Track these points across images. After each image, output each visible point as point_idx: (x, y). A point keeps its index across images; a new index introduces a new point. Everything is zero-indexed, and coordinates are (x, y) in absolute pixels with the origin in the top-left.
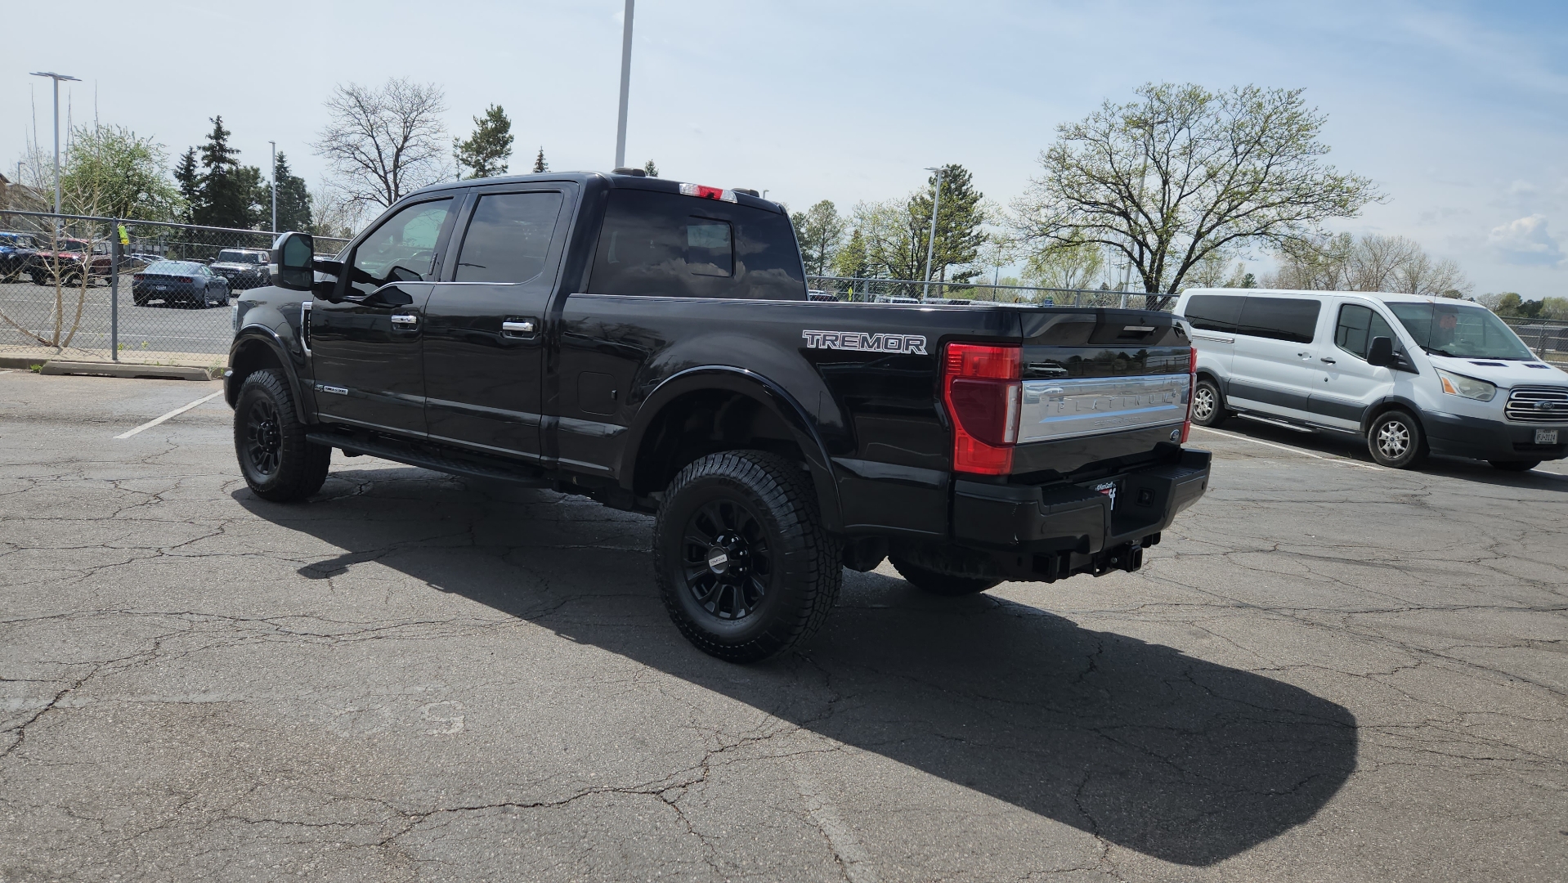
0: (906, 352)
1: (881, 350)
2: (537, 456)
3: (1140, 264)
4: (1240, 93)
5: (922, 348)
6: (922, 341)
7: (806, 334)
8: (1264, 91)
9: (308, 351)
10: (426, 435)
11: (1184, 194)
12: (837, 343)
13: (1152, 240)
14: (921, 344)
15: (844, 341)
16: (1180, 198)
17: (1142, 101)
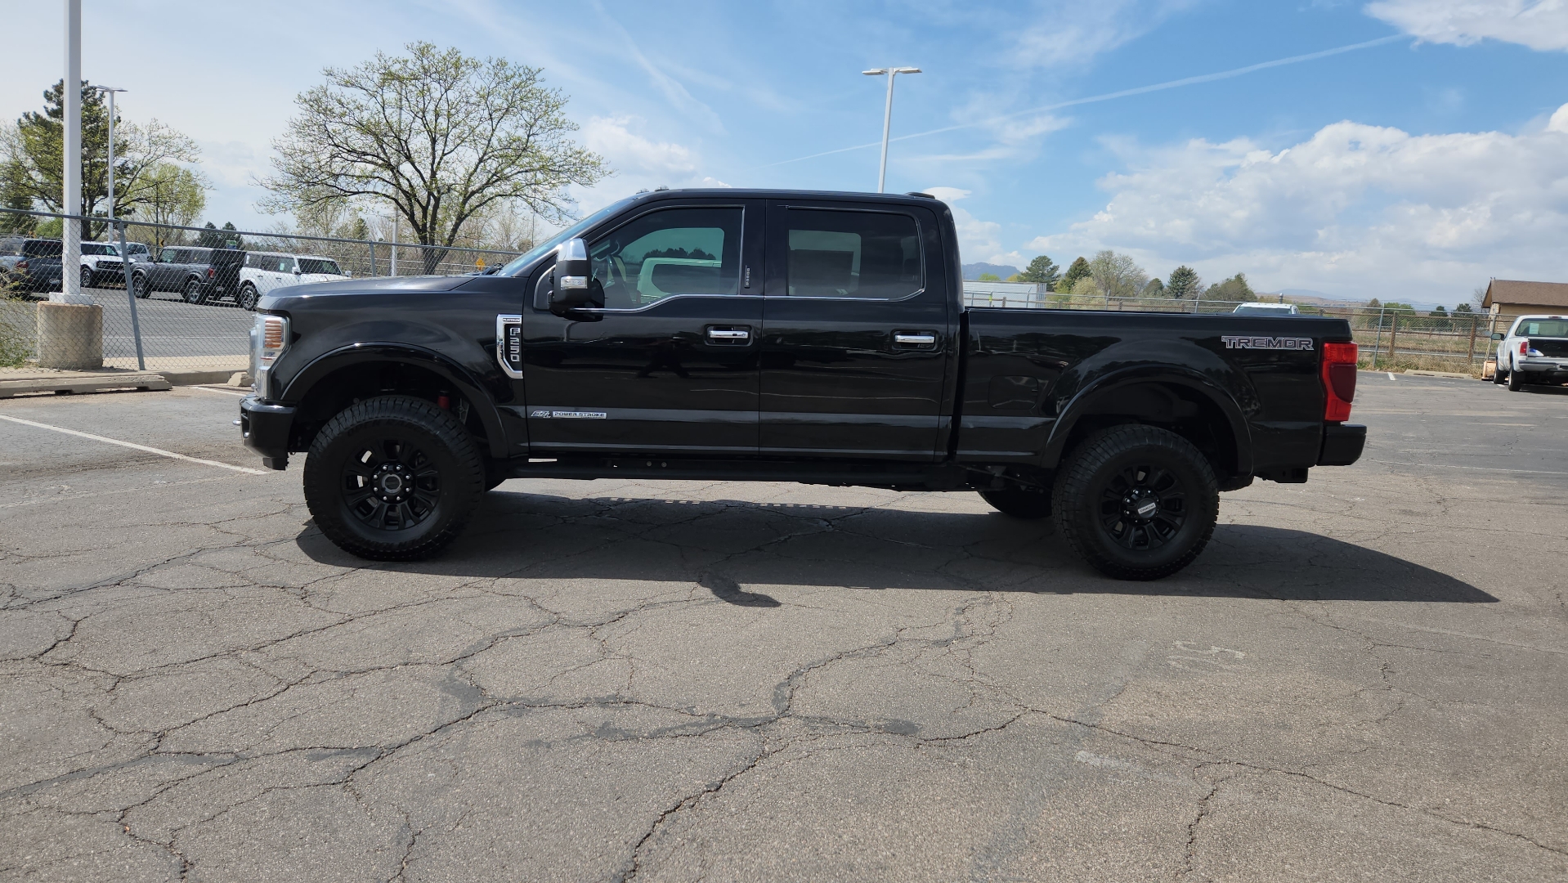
0: (1299, 349)
1: (1282, 348)
2: (932, 453)
3: (412, 217)
4: (494, 63)
5: (1310, 346)
6: (1310, 342)
7: (1224, 339)
8: (511, 65)
9: (518, 374)
10: (757, 449)
11: (446, 152)
12: (1250, 344)
13: (422, 195)
14: (1310, 343)
15: (1254, 343)
16: (444, 154)
17: (410, 56)
